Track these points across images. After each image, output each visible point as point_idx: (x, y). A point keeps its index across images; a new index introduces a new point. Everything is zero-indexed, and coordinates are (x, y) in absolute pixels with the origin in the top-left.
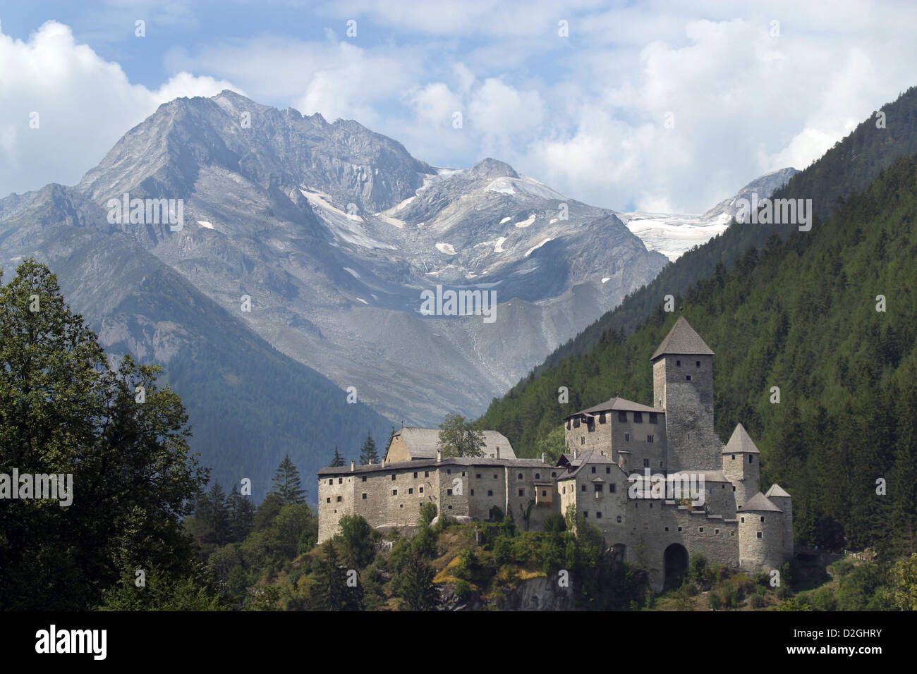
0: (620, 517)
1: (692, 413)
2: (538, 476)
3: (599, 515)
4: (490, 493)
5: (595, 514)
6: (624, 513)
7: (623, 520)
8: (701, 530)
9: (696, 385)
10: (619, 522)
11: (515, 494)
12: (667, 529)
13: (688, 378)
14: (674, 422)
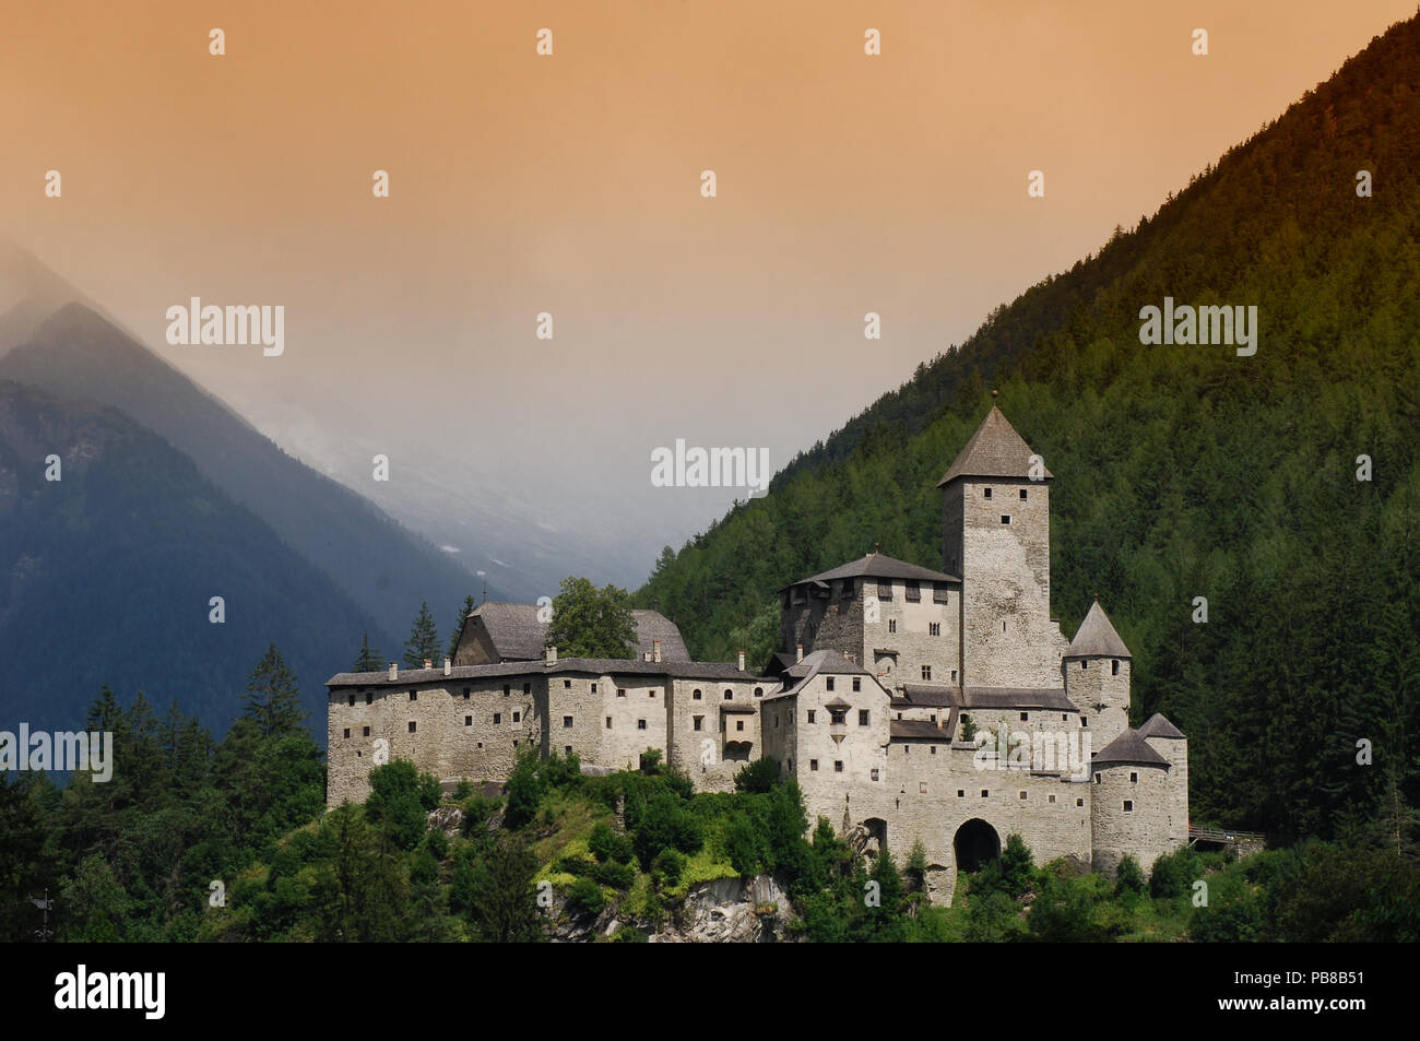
0: (877, 771)
1: (1010, 584)
2: (728, 694)
3: (839, 765)
4: (642, 724)
5: (833, 766)
6: (884, 763)
7: (882, 775)
8: (1023, 796)
9: (1020, 532)
10: (875, 779)
11: (687, 727)
12: (961, 793)
13: (1005, 520)
14: (978, 600)
